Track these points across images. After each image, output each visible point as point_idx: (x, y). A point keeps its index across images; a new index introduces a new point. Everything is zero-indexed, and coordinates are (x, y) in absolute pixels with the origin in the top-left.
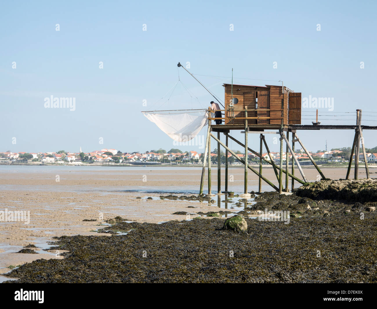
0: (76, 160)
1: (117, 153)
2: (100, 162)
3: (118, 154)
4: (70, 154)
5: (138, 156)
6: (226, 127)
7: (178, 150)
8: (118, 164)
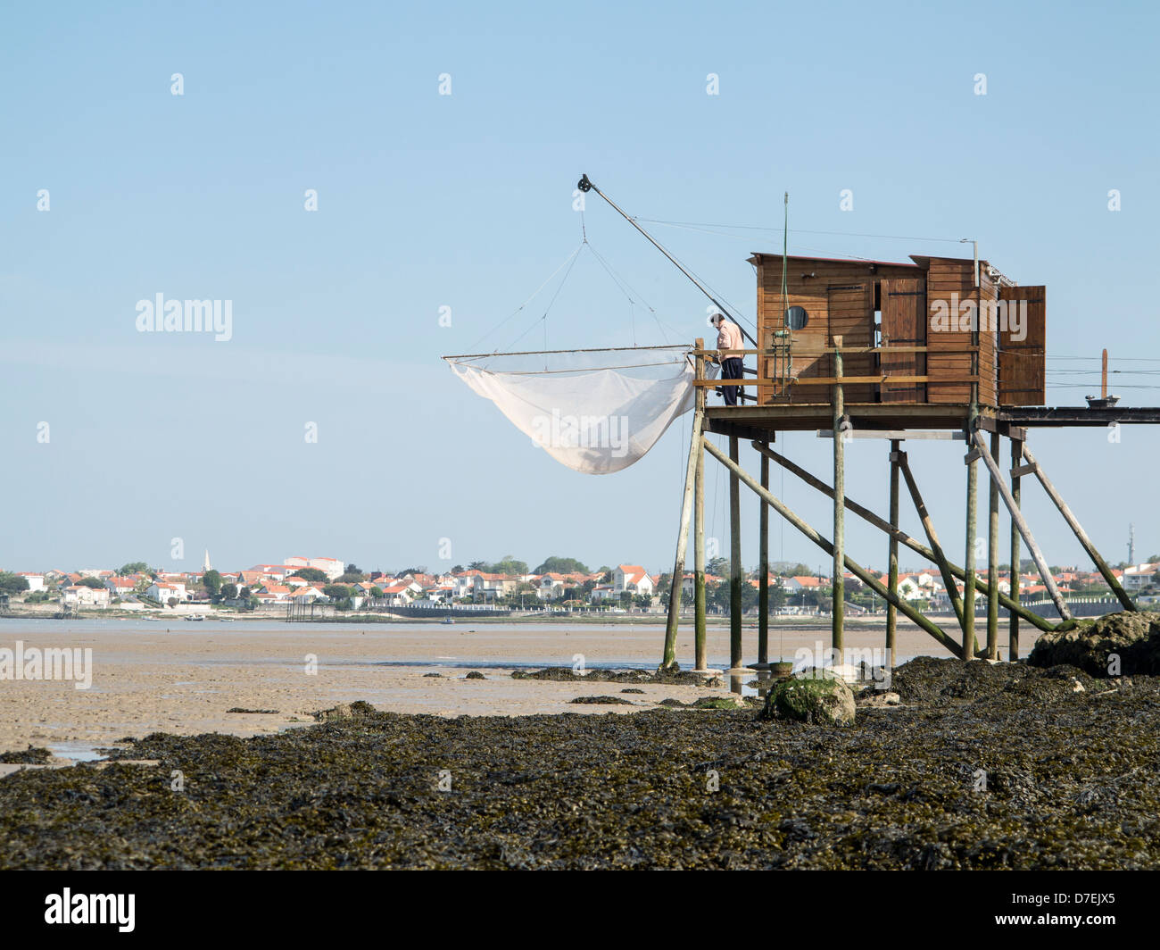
0: (190, 597)
1: (342, 573)
2: (281, 606)
3: (349, 575)
4: (168, 575)
5: (422, 584)
6: (763, 415)
7: (573, 560)
8: (348, 615)
